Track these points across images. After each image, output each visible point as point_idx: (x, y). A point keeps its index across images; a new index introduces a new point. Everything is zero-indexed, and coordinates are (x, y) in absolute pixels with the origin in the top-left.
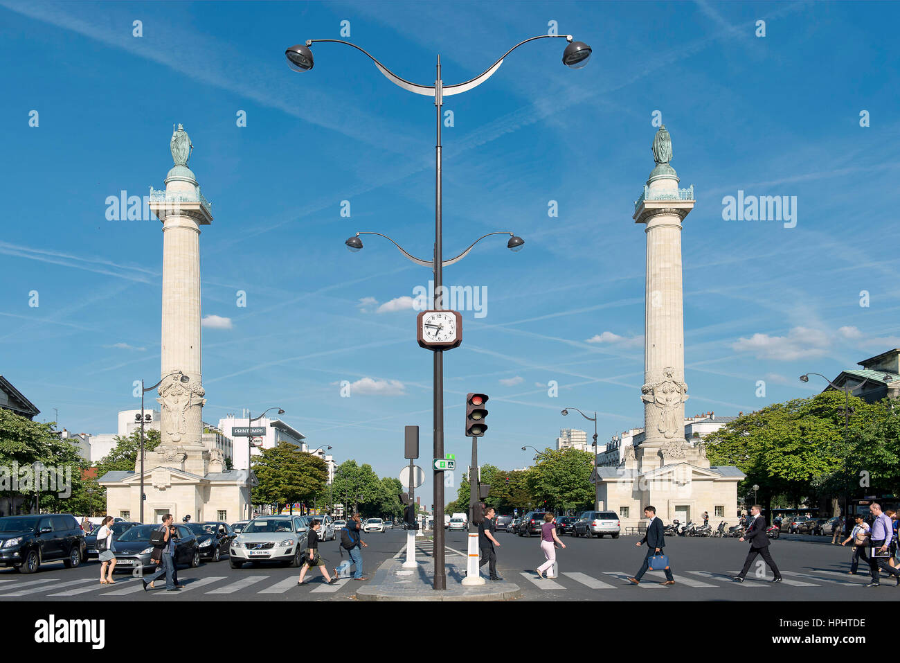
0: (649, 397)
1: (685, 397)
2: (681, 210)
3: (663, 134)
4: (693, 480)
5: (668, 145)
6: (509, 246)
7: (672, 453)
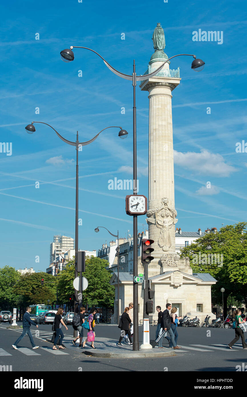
0: (151, 220)
1: (176, 220)
2: (172, 84)
3: (160, 29)
4: (184, 284)
5: (162, 37)
6: (119, 135)
7: (168, 263)
